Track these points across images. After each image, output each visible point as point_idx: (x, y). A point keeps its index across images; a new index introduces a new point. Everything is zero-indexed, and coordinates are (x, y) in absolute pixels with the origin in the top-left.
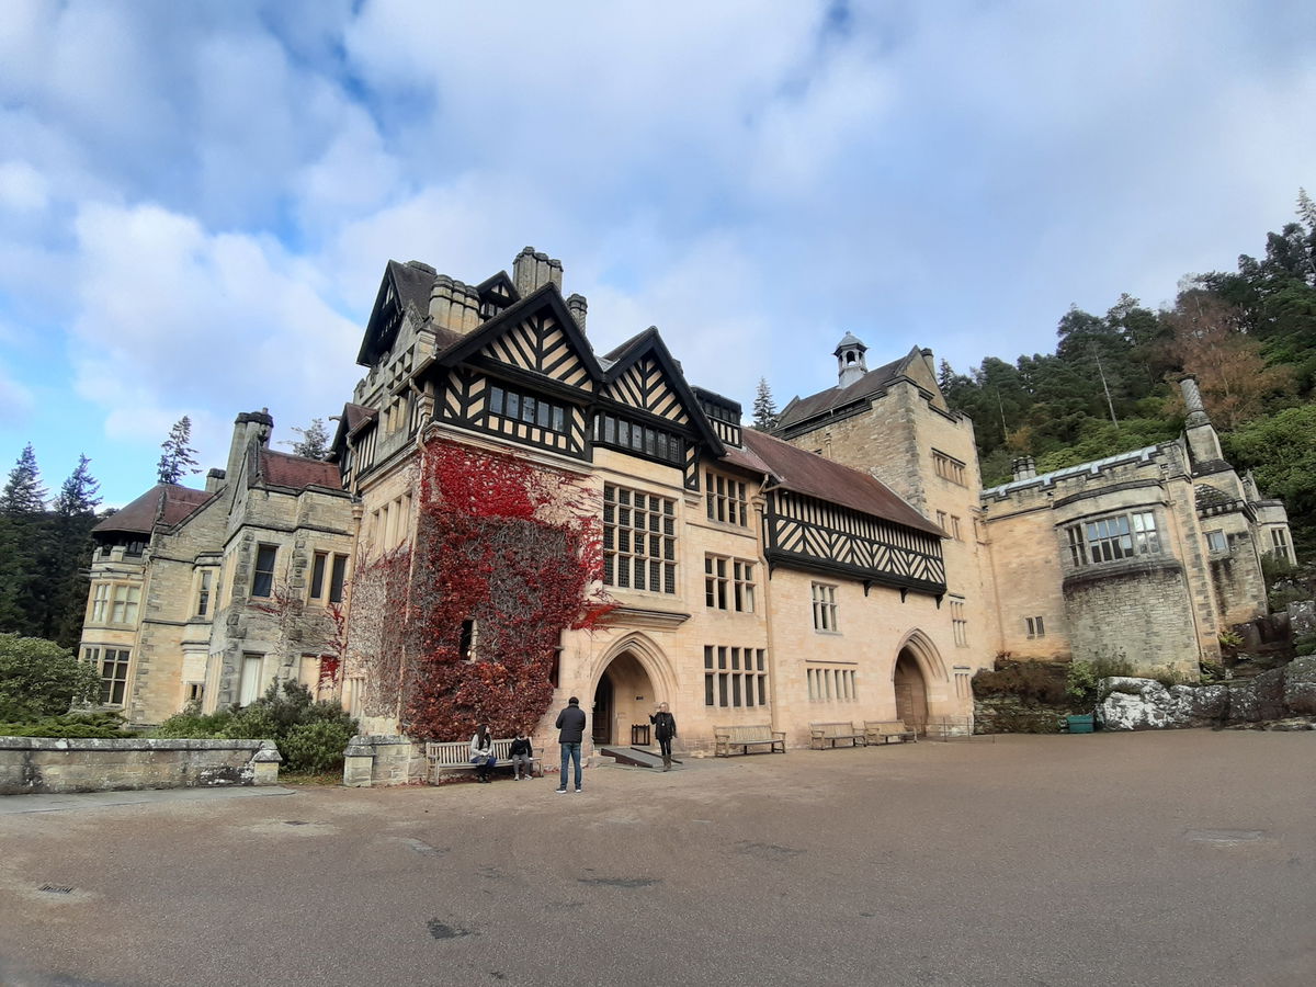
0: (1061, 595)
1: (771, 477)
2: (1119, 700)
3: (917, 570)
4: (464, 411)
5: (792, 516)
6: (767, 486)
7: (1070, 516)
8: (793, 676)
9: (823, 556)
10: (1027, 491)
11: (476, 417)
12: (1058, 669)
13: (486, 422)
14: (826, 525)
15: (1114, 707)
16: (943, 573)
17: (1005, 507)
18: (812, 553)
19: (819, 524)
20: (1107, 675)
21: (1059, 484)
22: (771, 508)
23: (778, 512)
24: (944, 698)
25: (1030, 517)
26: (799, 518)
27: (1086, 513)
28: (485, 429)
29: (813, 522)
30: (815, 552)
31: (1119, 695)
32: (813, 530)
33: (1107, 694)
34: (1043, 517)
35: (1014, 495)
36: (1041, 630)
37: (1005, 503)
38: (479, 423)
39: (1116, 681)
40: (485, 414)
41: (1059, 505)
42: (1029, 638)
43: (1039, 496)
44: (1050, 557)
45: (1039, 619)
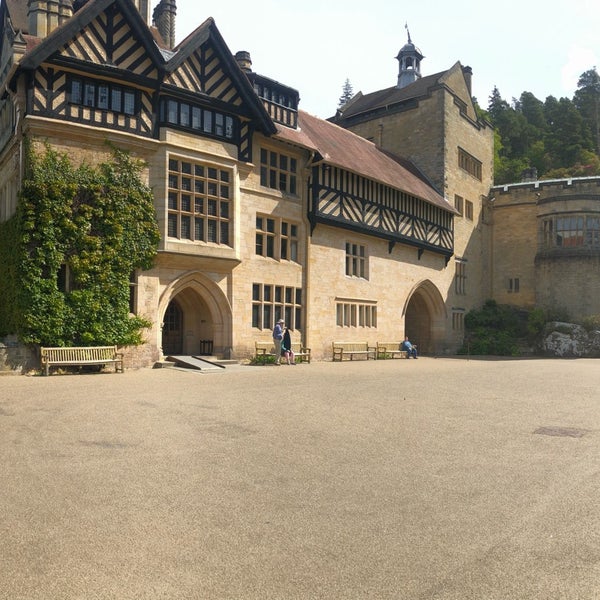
0: (533, 265)
1: (317, 154)
2: (557, 336)
3: (433, 238)
4: (50, 104)
5: (333, 187)
6: (314, 161)
7: (547, 211)
8: (325, 309)
9: (356, 220)
10: (522, 190)
11: (60, 108)
12: (524, 314)
13: (68, 112)
14: (361, 196)
15: (553, 341)
16: (452, 241)
17: (505, 199)
18: (347, 218)
19: (355, 194)
20: (552, 320)
21: (545, 188)
22: (316, 179)
23: (321, 183)
24: (443, 329)
25: (521, 209)
26: (339, 188)
27: (558, 211)
28: (68, 117)
29: (350, 192)
30: (349, 216)
31: (557, 333)
32: (349, 199)
33: (549, 333)
34: (529, 210)
35: (513, 192)
36: (517, 288)
37: (506, 196)
38: (63, 113)
39: (557, 324)
40: (67, 105)
41: (541, 202)
42: (509, 292)
43: (530, 195)
44: (531, 239)
45: (517, 280)
